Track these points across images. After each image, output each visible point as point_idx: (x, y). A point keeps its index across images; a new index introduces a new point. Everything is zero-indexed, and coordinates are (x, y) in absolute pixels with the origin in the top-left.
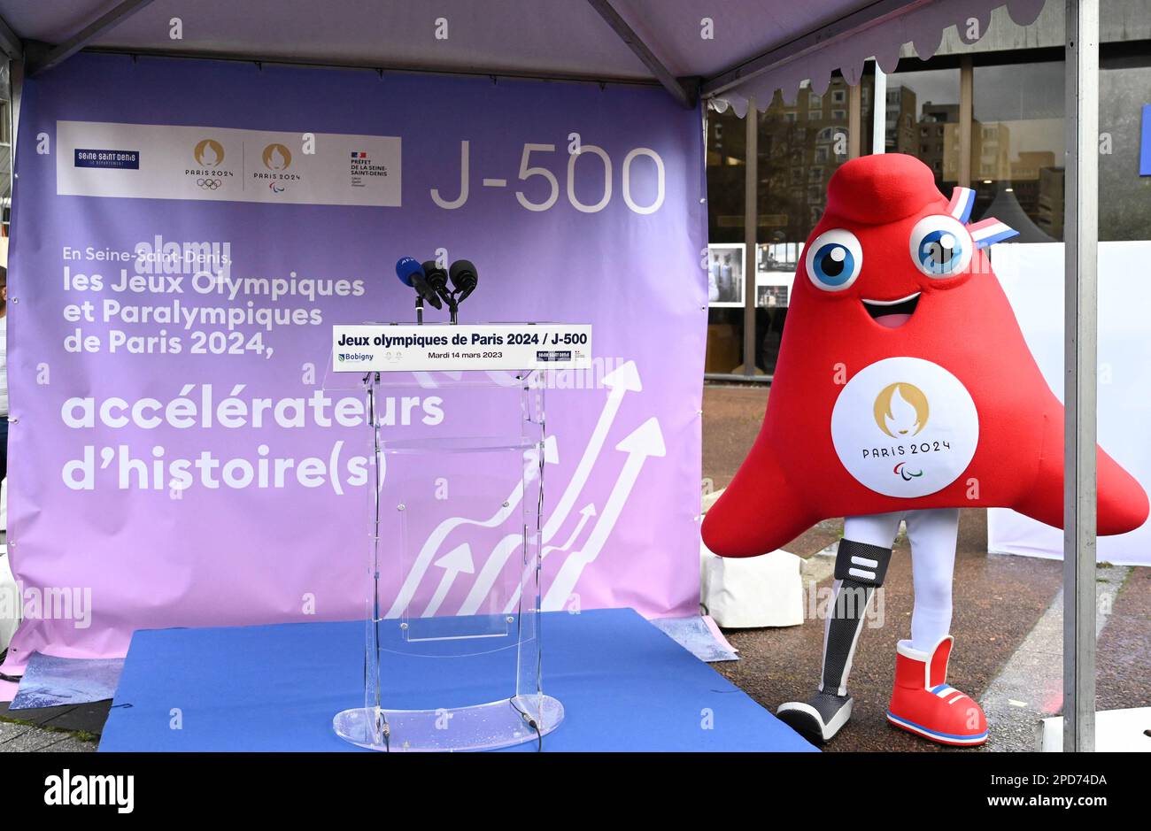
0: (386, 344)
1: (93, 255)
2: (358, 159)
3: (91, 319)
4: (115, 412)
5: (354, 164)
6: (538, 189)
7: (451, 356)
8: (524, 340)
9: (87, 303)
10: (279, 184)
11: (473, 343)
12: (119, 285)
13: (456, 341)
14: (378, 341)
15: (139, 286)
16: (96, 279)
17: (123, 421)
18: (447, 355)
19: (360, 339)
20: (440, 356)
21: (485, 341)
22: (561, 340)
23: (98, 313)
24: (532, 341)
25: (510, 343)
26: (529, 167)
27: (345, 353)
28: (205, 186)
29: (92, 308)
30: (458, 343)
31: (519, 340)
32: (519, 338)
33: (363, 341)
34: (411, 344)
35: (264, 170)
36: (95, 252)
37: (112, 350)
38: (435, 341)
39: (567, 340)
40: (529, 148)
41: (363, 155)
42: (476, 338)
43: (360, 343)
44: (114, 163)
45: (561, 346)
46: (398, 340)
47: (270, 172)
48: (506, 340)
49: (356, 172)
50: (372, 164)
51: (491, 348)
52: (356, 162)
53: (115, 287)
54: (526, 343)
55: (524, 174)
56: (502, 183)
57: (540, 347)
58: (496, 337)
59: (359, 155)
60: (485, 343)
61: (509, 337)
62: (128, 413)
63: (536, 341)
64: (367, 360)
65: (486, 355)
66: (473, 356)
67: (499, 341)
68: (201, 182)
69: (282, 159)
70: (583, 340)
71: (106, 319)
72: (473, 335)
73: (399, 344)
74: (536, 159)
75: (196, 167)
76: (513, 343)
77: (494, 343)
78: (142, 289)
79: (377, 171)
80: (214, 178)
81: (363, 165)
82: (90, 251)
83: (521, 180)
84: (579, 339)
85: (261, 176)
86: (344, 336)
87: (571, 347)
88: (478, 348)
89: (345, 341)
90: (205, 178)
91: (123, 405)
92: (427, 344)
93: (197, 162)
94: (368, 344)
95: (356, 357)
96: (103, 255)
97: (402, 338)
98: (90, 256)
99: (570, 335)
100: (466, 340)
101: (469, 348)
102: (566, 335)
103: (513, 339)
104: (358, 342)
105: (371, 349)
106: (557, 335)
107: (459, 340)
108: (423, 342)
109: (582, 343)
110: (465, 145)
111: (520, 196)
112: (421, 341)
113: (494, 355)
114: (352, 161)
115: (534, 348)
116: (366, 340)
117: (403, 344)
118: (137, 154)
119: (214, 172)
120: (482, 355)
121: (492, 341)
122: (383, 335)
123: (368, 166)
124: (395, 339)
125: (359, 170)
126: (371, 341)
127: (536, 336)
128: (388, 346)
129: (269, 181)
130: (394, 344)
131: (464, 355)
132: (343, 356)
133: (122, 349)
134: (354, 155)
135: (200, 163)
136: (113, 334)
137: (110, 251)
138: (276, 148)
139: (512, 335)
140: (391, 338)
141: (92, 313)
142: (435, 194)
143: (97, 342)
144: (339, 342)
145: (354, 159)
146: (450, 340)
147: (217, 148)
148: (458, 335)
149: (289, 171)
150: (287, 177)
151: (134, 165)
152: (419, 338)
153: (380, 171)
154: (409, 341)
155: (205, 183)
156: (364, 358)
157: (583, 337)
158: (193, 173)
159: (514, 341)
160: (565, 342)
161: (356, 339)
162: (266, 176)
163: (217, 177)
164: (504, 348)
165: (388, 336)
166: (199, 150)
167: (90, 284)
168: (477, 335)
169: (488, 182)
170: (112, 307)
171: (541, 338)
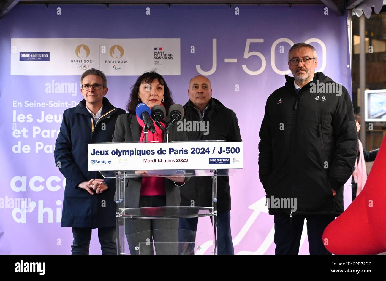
0: (118, 154)
1: (28, 104)
2: (157, 51)
3: (26, 137)
4: (37, 184)
5: (155, 54)
6: (254, 63)
7: (157, 161)
8: (201, 151)
9: (24, 128)
10: (118, 65)
11: (170, 153)
12: (40, 119)
13: (159, 152)
14: (113, 153)
15: (50, 120)
16: (29, 116)
17: (41, 188)
18: (155, 161)
19: (104, 151)
20: (150, 161)
21: (177, 152)
22: (224, 151)
23: (30, 133)
24: (206, 152)
25: (192, 153)
26: (249, 52)
27: (95, 160)
28: (81, 68)
29: (27, 131)
30: (161, 154)
31: (198, 152)
32: (198, 150)
33: (105, 153)
34: (133, 154)
35: (110, 59)
36: (29, 103)
37: (37, 152)
38: (147, 152)
39: (228, 151)
40: (249, 41)
41: (160, 49)
42: (172, 150)
43: (103, 154)
44: (38, 59)
45: (224, 155)
46: (125, 152)
47: (113, 60)
48: (190, 151)
49: (157, 58)
50: (165, 54)
51: (181, 156)
52: (157, 52)
53: (38, 120)
54: (202, 153)
55: (247, 55)
56: (235, 61)
57: (211, 156)
58: (184, 149)
59: (158, 49)
60: (177, 154)
61: (191, 150)
62: (44, 184)
63: (208, 152)
64: (107, 164)
65: (178, 160)
66: (170, 161)
67: (186, 152)
68: (79, 66)
69: (119, 53)
70: (238, 151)
71: (34, 136)
72: (170, 149)
73: (126, 154)
74: (253, 47)
75: (76, 59)
76: (194, 153)
77: (183, 153)
78: (51, 121)
79: (168, 57)
80: (85, 64)
81: (160, 54)
82: (27, 102)
83: (245, 59)
84: (235, 150)
85: (109, 62)
86: (94, 150)
87: (230, 155)
88: (173, 156)
89: (95, 153)
90: (81, 64)
91: (41, 179)
92: (143, 154)
93: (77, 56)
94: (108, 155)
95: (101, 162)
96: (33, 104)
97: (128, 151)
98: (27, 105)
99: (229, 148)
100: (166, 152)
101: (167, 156)
102: (227, 148)
103: (194, 151)
104: (102, 153)
105: (110, 157)
106: (221, 148)
107: (161, 152)
108: (140, 153)
109: (237, 153)
110: (215, 41)
111: (244, 67)
112: (139, 152)
113: (183, 160)
114: (155, 52)
115: (207, 156)
116: (107, 152)
117: (128, 154)
118: (49, 53)
119: (85, 61)
120: (176, 161)
121: (181, 152)
122: (117, 149)
123: (163, 54)
124: (123, 151)
125: (158, 57)
126: (110, 153)
127: (208, 149)
128: (119, 156)
129: (113, 64)
130: (123, 154)
131: (165, 161)
132: (94, 161)
133: (41, 151)
134: (156, 49)
135: (78, 56)
136: (37, 144)
137: (36, 102)
138: (116, 47)
139: (194, 149)
140: (121, 151)
141: (27, 134)
142: (198, 67)
143: (29, 148)
144: (92, 153)
145: (156, 51)
146: (156, 152)
147: (86, 48)
148: (161, 149)
149: (123, 59)
150: (122, 62)
151: (47, 59)
152: (138, 151)
153: (169, 57)
154: (132, 153)
155: (81, 66)
156: (106, 162)
157: (238, 150)
158: (75, 62)
159: (195, 152)
160: (227, 153)
161: (101, 151)
162: (111, 62)
163: (86, 63)
164: (189, 156)
165: (120, 150)
166: (78, 50)
167: (26, 119)
168: (173, 149)
169: (227, 61)
170: (37, 130)
171: (211, 150)
